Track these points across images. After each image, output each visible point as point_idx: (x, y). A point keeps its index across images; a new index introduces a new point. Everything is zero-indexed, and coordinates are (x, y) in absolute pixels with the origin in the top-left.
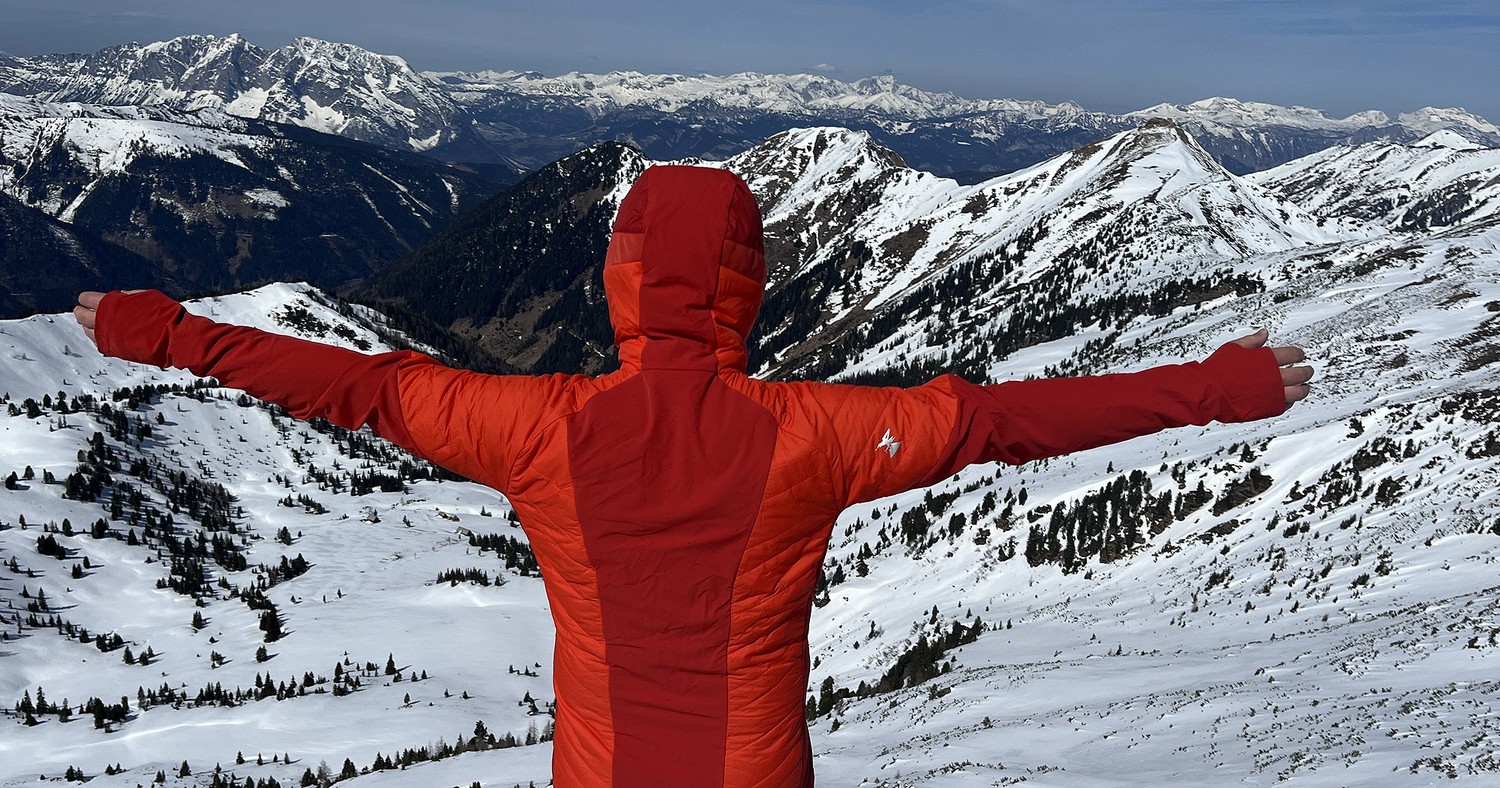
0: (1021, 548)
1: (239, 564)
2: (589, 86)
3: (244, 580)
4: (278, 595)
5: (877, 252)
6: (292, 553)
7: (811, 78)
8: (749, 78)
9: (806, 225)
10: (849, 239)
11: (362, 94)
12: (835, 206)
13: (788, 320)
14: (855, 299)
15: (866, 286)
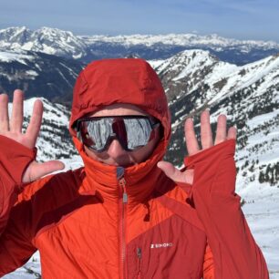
0: (257, 177)
2: (125, 39)
5: (212, 87)
7: (191, 35)
8: (173, 36)
9: (190, 79)
10: (203, 83)
11: (59, 43)
12: (198, 74)
13: (184, 108)
14: (205, 101)
15: (208, 97)
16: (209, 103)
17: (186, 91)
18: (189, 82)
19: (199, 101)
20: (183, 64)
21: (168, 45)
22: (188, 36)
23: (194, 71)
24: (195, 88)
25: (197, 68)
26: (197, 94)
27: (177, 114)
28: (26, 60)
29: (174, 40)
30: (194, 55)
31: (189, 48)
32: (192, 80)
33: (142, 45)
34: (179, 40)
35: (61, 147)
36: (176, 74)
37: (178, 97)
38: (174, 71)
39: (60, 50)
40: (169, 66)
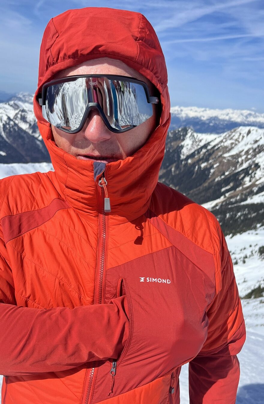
7: (249, 112)
8: (230, 111)
9: (241, 156)
10: (254, 162)
12: (251, 151)
13: (231, 184)
14: (253, 180)
15: (257, 176)
16: (257, 183)
17: (236, 169)
18: (240, 160)
19: (247, 179)
20: (236, 140)
21: (224, 120)
22: (246, 112)
23: (246, 149)
24: (245, 166)
25: (249, 146)
26: (246, 172)
27: (223, 190)
29: (231, 115)
30: (249, 132)
31: (245, 125)
32: (244, 158)
33: (197, 118)
34: (235, 116)
36: (227, 149)
37: (227, 173)
38: (226, 147)
40: (222, 141)
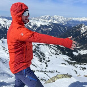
1: (45, 60)
2: (80, 19)
3: (45, 61)
4: (48, 63)
6: (49, 60)
11: (59, 20)
28: (49, 25)
35: (57, 51)
39: (59, 22)
